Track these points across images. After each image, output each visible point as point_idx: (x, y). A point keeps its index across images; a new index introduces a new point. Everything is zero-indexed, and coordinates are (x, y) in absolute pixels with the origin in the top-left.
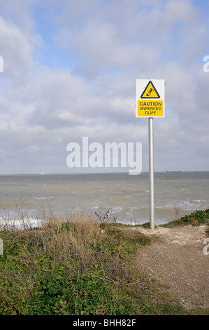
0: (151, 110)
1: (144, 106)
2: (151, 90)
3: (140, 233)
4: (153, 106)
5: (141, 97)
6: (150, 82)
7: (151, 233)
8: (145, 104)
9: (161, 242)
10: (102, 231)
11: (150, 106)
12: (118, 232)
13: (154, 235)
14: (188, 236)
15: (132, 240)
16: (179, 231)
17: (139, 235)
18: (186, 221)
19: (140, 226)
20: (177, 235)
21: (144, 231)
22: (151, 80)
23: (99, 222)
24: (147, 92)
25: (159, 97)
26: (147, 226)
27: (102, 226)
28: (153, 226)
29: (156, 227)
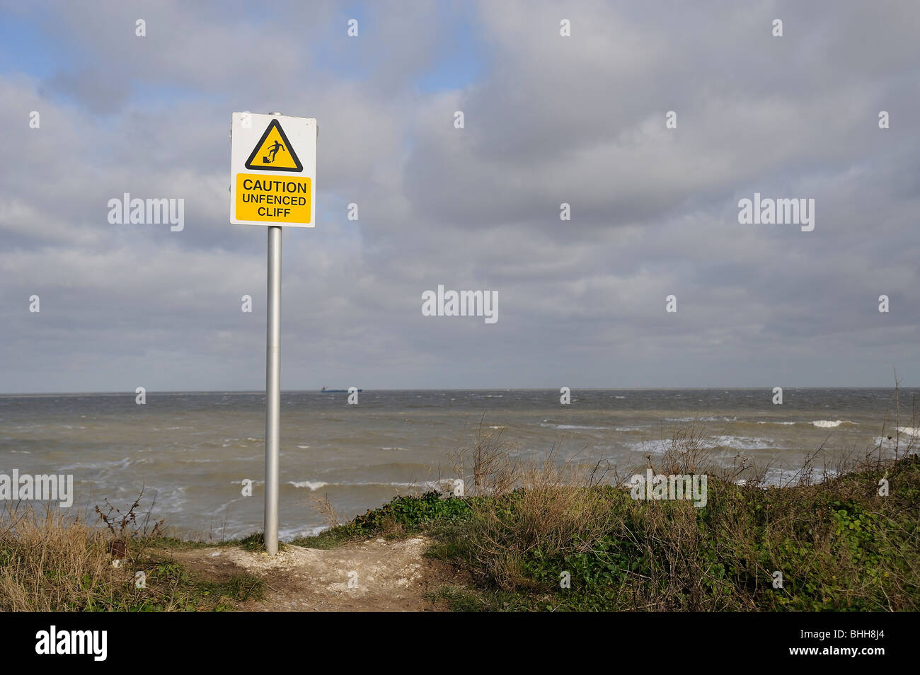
0: (277, 206)
1: (254, 193)
2: (277, 145)
3: (233, 565)
4: (280, 194)
5: (248, 165)
6: (275, 123)
7: (267, 566)
8: (258, 185)
9: (295, 589)
10: (116, 563)
11: (273, 192)
12: (164, 563)
13: (276, 569)
14: (375, 568)
15: (210, 587)
16: (350, 557)
17: (231, 572)
18: (368, 526)
19: (235, 543)
20: (342, 566)
21: (247, 560)
22: (277, 116)
23: (110, 537)
24: (264, 151)
25: (299, 168)
26: (256, 543)
27: (116, 548)
28: (272, 543)
29: (281, 546)
